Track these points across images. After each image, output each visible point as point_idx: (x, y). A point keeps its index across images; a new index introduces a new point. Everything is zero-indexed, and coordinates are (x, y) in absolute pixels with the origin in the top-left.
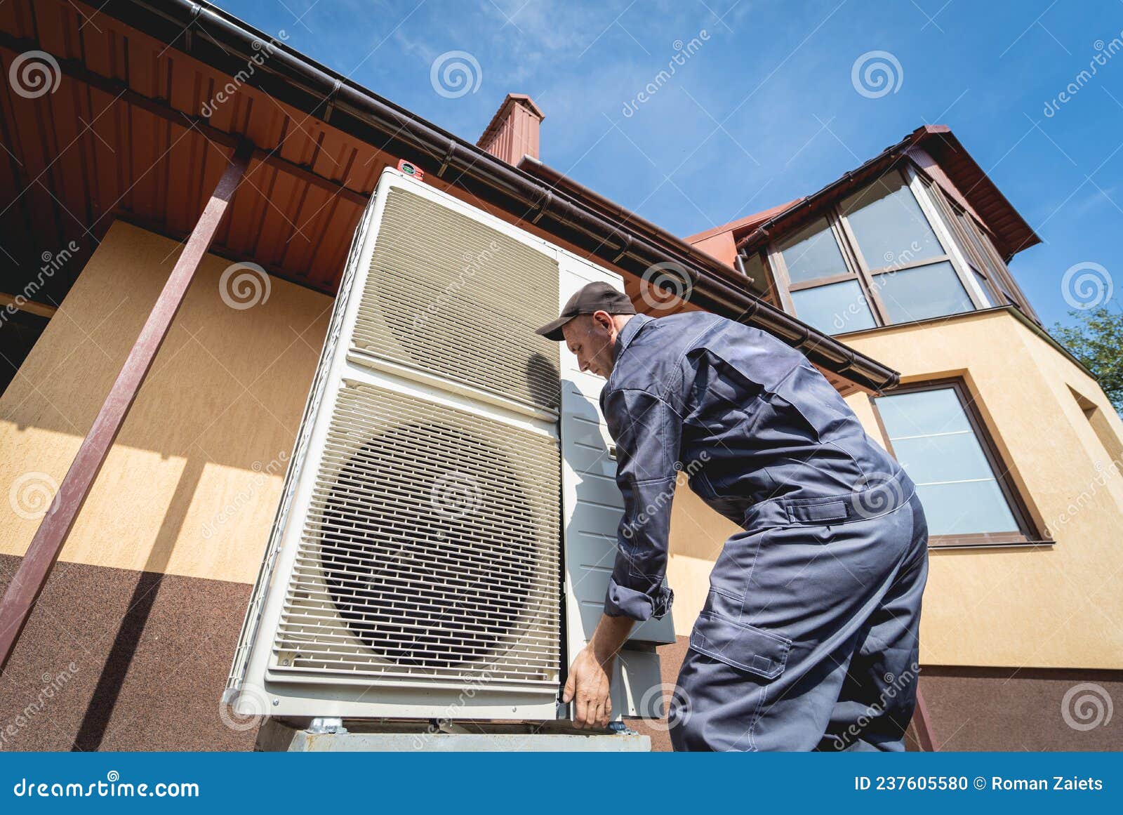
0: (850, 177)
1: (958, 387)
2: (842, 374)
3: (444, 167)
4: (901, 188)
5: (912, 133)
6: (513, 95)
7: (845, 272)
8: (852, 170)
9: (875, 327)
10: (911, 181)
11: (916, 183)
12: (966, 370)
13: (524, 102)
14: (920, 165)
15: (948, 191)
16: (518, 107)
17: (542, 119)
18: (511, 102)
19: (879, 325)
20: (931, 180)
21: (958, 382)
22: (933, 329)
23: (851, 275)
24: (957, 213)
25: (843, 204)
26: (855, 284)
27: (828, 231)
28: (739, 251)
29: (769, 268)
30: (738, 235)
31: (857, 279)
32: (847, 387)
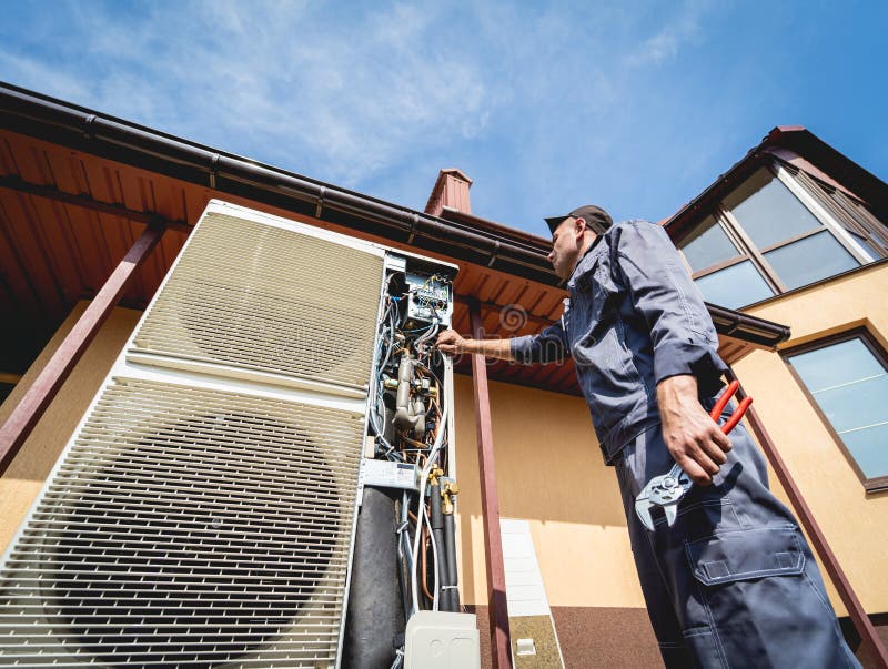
1: (864, 336)
2: (732, 335)
3: (319, 209)
5: (768, 135)
6: (444, 170)
7: (738, 256)
9: (774, 296)
10: (778, 172)
11: (782, 172)
12: (866, 320)
13: (455, 174)
14: (783, 159)
15: (815, 175)
16: (450, 178)
17: (470, 184)
18: (444, 175)
19: (777, 294)
20: (798, 169)
21: (860, 331)
23: (743, 256)
24: (829, 193)
25: (724, 201)
26: (748, 264)
27: (716, 227)
31: (749, 259)
32: (742, 347)
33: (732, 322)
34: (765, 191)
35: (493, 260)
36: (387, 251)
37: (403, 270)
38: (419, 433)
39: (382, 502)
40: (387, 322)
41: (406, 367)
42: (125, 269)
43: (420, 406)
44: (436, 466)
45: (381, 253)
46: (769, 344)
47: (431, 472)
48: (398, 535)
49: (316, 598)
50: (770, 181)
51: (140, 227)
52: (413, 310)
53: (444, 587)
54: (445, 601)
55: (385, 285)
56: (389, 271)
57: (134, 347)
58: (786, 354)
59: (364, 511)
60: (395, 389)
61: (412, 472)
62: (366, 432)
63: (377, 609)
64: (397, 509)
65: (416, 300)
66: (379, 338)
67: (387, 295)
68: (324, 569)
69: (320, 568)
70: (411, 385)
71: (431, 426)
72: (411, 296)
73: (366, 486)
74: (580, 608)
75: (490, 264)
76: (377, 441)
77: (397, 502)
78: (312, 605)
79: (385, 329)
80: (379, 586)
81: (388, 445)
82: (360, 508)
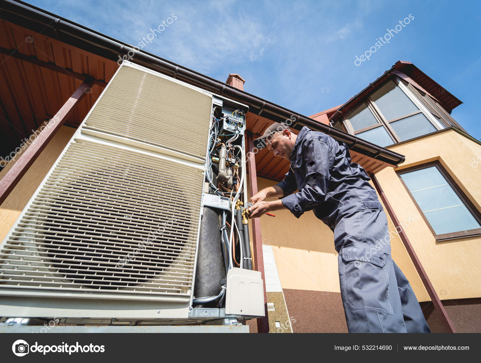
0: (372, 85)
1: (437, 165)
2: (376, 158)
4: (395, 87)
5: (395, 64)
6: (231, 74)
7: (377, 124)
8: (372, 82)
9: (394, 144)
10: (399, 83)
11: (401, 84)
12: (439, 157)
13: (237, 77)
14: (401, 77)
15: (416, 87)
16: (234, 78)
17: (244, 82)
18: (231, 77)
19: (396, 143)
20: (408, 83)
21: (436, 163)
22: (420, 141)
23: (380, 124)
24: (423, 95)
25: (372, 96)
26: (382, 128)
27: (367, 109)
28: (330, 121)
29: (344, 127)
30: (329, 115)
31: (383, 125)
32: (381, 165)
33: (377, 152)
34: (391, 93)
35: (261, 111)
36: (213, 95)
37: (221, 106)
38: (230, 185)
39: (212, 215)
40: (213, 130)
41: (223, 152)
42: (72, 101)
43: (230, 171)
44: (239, 200)
45: (211, 96)
46: (394, 164)
47: (237, 203)
48: (221, 231)
49: (182, 256)
50: (394, 88)
51: (80, 82)
52: (226, 126)
53: (245, 258)
54: (245, 264)
55: (212, 112)
56: (214, 105)
57: (85, 125)
58: (399, 172)
59: (204, 218)
60: (218, 163)
61: (228, 201)
62: (204, 180)
63: (212, 266)
64: (220, 220)
65: (228, 121)
66: (210, 137)
67: (214, 116)
68: (185, 242)
69: (183, 242)
70: (226, 161)
71: (235, 182)
72: (225, 119)
73: (205, 206)
74: (296, 290)
75: (260, 114)
76: (210, 185)
77: (220, 216)
78: (179, 259)
79: (213, 133)
80: (212, 255)
81: (215, 188)
82: (202, 216)
